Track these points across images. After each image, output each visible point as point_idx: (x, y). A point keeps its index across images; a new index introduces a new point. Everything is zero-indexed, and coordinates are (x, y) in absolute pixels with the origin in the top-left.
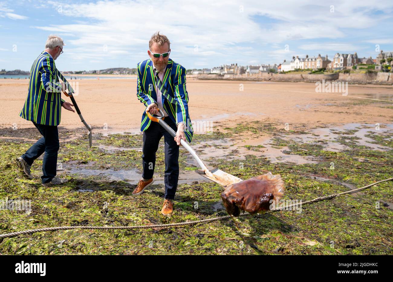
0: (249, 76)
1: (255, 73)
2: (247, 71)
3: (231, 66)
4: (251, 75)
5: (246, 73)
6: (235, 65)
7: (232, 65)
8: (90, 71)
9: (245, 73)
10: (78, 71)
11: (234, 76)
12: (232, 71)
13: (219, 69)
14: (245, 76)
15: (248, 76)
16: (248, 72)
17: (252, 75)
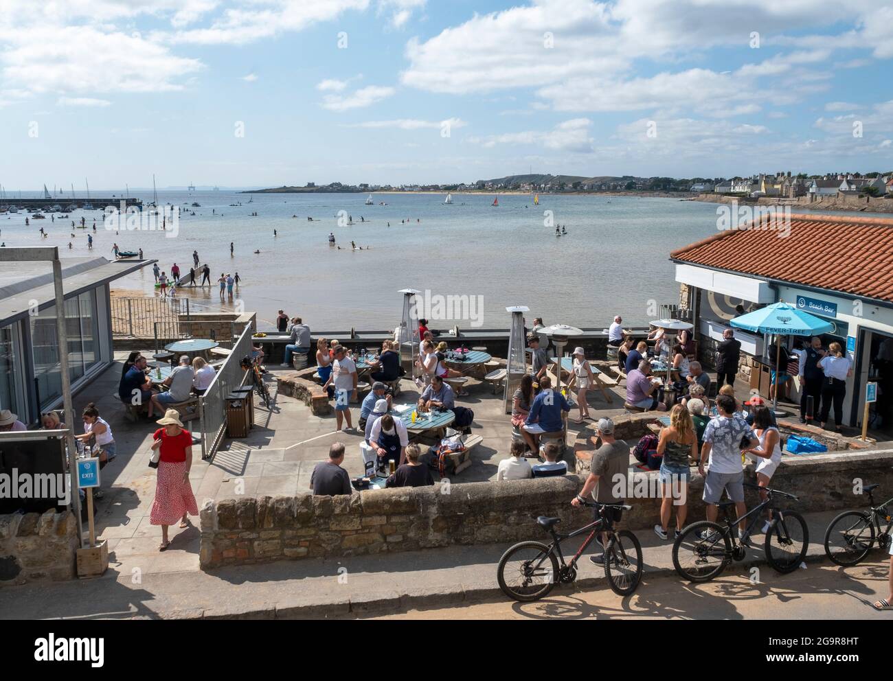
0: (814, 203)
1: (830, 196)
2: (811, 190)
3: (776, 176)
4: (819, 199)
5: (809, 196)
6: (786, 175)
7: (778, 174)
8: (473, 184)
9: (806, 195)
10: (450, 183)
11: (779, 200)
12: (778, 189)
13: (749, 183)
14: (806, 202)
15: (812, 201)
16: (812, 194)
17: (821, 200)
